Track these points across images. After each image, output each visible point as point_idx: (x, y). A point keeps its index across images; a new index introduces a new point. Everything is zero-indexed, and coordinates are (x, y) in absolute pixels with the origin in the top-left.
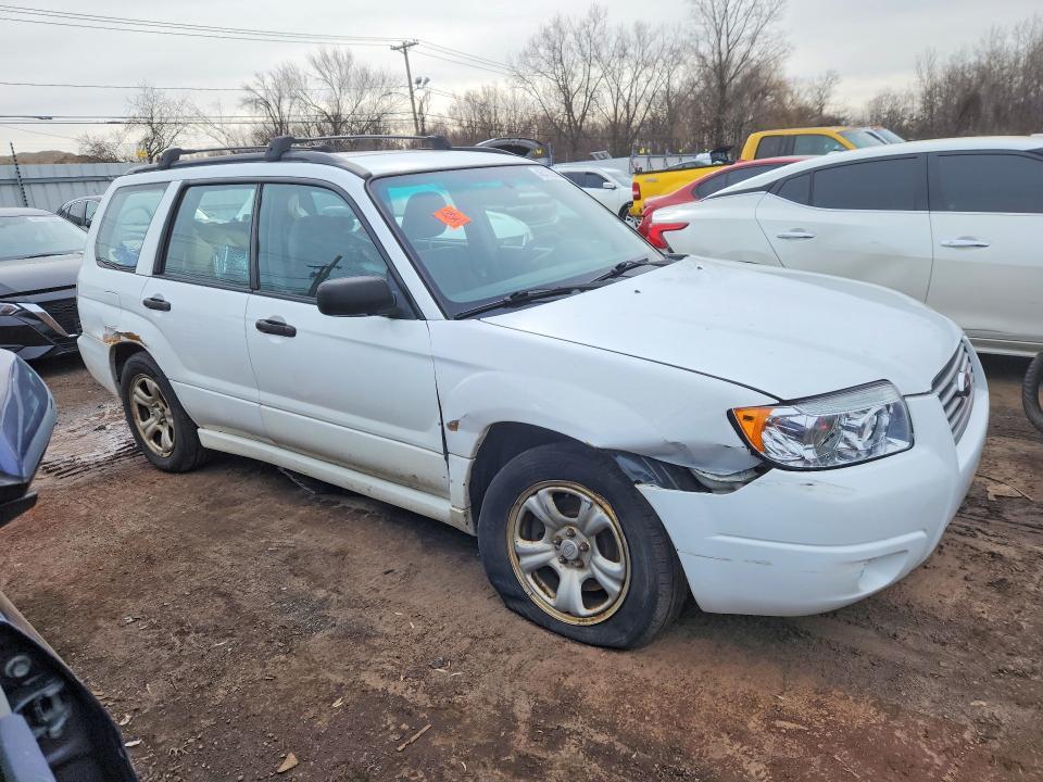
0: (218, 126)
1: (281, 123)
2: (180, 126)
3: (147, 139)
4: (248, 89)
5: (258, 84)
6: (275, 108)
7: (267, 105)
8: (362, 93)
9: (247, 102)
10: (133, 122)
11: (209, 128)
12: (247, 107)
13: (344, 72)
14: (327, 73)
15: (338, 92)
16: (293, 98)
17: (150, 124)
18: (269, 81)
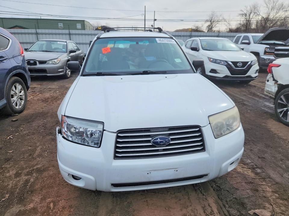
0: (228, 22)
1: (248, 21)
2: (218, 22)
3: (209, 26)
4: (242, 11)
5: (245, 9)
6: (248, 16)
7: (246, 15)
8: (279, 11)
9: (240, 14)
10: (207, 21)
11: (225, 22)
12: (239, 16)
13: (274, 4)
14: (268, 5)
15: (270, 10)
16: (255, 13)
17: (211, 21)
18: (249, 8)
